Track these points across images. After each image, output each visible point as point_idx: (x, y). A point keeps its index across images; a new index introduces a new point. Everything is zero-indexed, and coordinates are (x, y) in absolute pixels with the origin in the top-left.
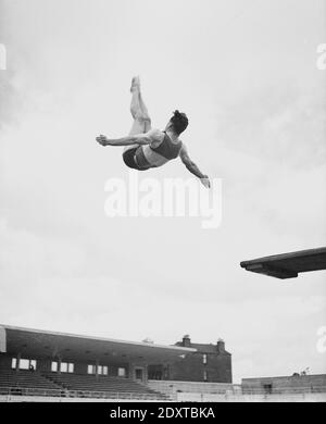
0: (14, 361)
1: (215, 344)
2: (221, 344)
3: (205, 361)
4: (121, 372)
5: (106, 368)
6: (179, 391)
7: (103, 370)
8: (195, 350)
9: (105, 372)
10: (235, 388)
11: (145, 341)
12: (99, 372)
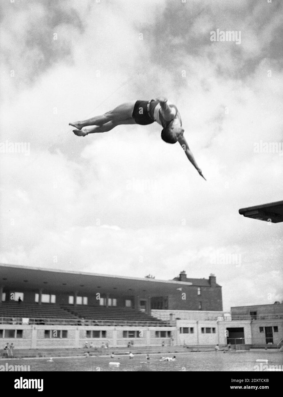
0: (37, 296)
1: (208, 278)
2: (212, 278)
3: (199, 293)
4: (128, 303)
5: (115, 301)
6: (178, 319)
7: (112, 302)
8: (191, 284)
9: (115, 304)
10: (225, 315)
11: (147, 277)
12: (110, 303)
